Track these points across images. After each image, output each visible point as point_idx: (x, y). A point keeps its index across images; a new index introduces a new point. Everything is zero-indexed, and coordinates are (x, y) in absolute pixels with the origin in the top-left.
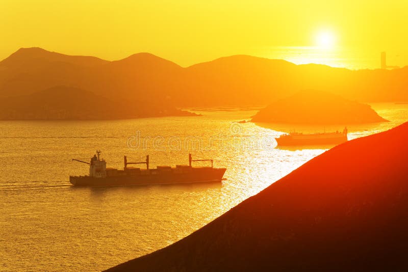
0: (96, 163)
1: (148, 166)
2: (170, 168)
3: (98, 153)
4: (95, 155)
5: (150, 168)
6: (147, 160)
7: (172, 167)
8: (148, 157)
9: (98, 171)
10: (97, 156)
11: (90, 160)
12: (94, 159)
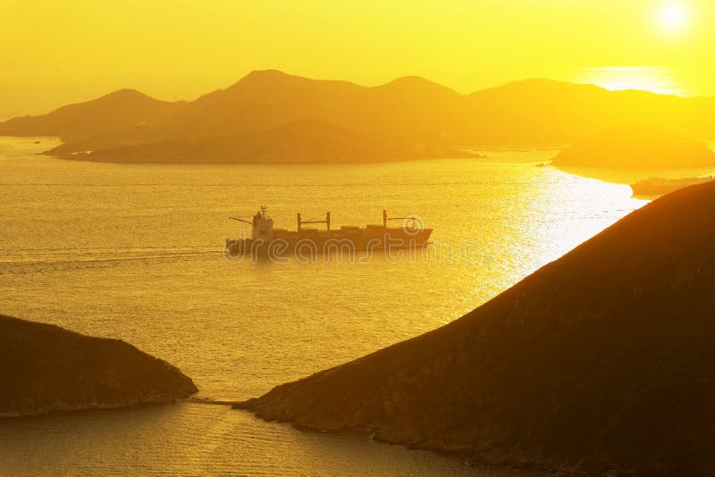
0: (260, 222)
1: (329, 227)
2: (356, 228)
3: (263, 209)
4: (259, 213)
5: (331, 229)
6: (328, 218)
7: (360, 227)
8: (328, 214)
9: (263, 233)
10: (261, 213)
11: (252, 218)
12: (258, 218)
